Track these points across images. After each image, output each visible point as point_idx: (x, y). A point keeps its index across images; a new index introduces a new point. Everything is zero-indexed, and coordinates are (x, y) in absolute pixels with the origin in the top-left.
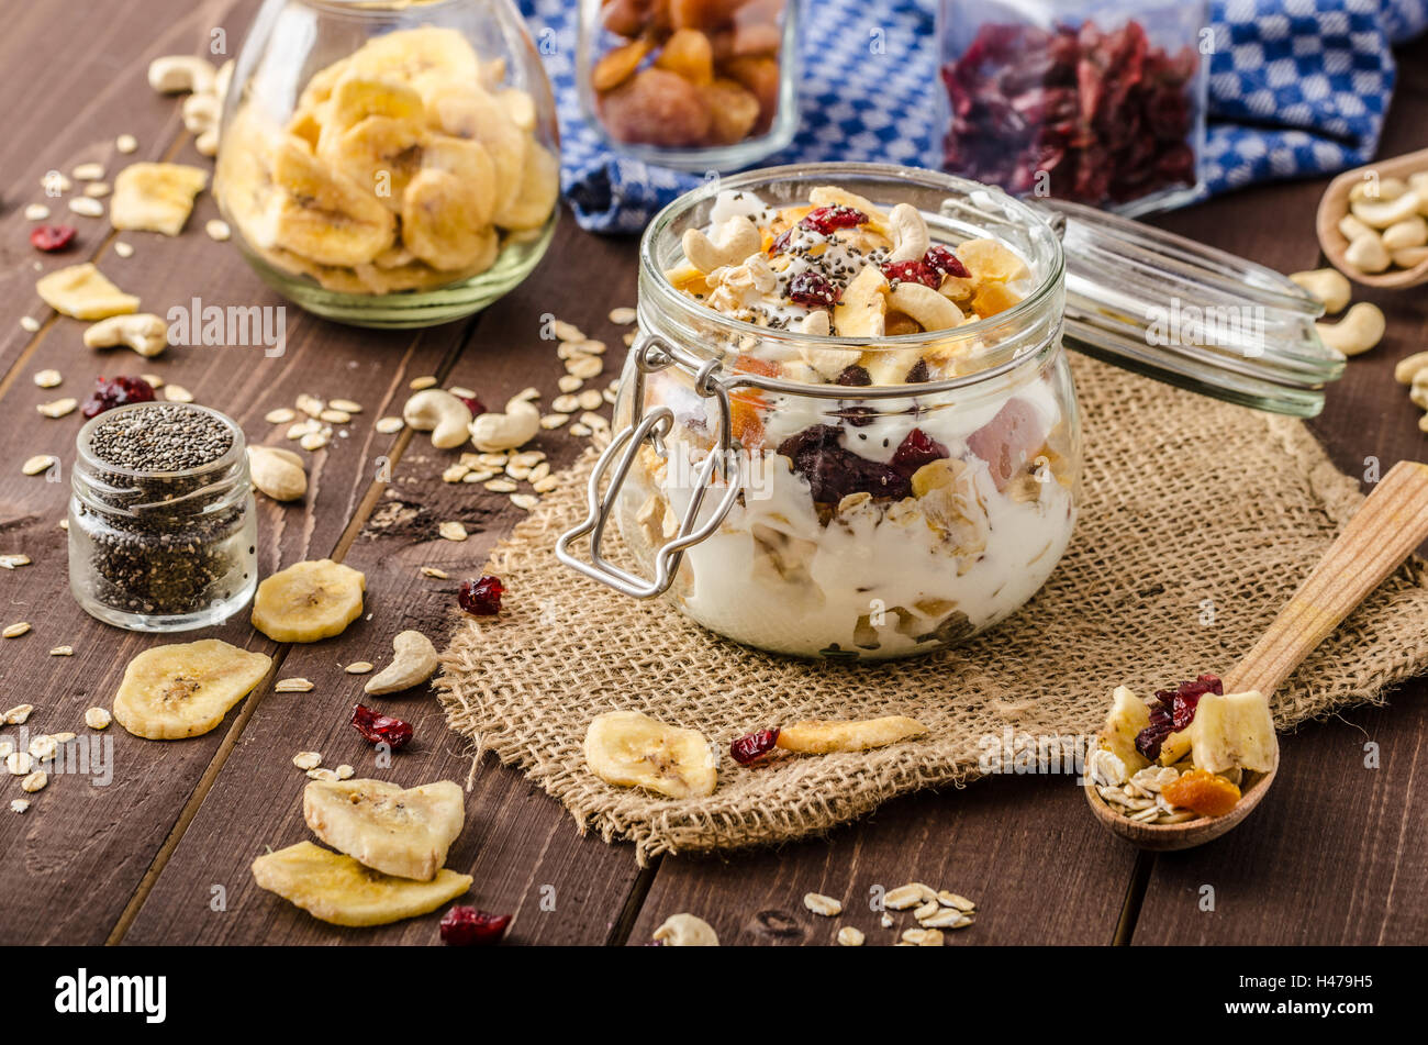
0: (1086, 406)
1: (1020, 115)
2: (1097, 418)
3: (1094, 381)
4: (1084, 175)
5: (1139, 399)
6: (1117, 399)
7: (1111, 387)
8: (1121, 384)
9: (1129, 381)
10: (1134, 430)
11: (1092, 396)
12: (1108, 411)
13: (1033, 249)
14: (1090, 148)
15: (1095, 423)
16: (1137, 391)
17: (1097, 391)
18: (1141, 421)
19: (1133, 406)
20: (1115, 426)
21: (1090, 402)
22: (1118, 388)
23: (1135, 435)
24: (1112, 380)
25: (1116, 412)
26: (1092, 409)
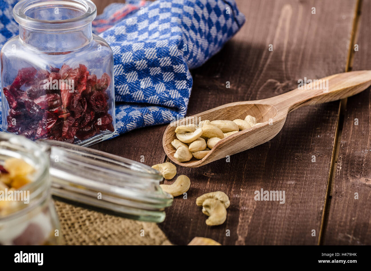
0: (68, 224)
1: (37, 106)
2: (72, 229)
3: (70, 213)
4: (66, 129)
5: (90, 220)
6: (80, 220)
7: (78, 215)
8: (82, 214)
9: (85, 213)
10: (87, 232)
11: (70, 220)
12: (77, 226)
13: (37, 160)
14: (67, 118)
15: (71, 231)
16: (89, 216)
17: (72, 218)
18: (90, 229)
19: (87, 223)
20: (79, 231)
21: (69, 222)
22: (81, 216)
23: (88, 235)
24: (78, 213)
25: (80, 226)
26: (70, 225)
